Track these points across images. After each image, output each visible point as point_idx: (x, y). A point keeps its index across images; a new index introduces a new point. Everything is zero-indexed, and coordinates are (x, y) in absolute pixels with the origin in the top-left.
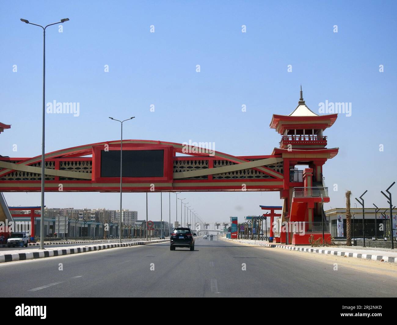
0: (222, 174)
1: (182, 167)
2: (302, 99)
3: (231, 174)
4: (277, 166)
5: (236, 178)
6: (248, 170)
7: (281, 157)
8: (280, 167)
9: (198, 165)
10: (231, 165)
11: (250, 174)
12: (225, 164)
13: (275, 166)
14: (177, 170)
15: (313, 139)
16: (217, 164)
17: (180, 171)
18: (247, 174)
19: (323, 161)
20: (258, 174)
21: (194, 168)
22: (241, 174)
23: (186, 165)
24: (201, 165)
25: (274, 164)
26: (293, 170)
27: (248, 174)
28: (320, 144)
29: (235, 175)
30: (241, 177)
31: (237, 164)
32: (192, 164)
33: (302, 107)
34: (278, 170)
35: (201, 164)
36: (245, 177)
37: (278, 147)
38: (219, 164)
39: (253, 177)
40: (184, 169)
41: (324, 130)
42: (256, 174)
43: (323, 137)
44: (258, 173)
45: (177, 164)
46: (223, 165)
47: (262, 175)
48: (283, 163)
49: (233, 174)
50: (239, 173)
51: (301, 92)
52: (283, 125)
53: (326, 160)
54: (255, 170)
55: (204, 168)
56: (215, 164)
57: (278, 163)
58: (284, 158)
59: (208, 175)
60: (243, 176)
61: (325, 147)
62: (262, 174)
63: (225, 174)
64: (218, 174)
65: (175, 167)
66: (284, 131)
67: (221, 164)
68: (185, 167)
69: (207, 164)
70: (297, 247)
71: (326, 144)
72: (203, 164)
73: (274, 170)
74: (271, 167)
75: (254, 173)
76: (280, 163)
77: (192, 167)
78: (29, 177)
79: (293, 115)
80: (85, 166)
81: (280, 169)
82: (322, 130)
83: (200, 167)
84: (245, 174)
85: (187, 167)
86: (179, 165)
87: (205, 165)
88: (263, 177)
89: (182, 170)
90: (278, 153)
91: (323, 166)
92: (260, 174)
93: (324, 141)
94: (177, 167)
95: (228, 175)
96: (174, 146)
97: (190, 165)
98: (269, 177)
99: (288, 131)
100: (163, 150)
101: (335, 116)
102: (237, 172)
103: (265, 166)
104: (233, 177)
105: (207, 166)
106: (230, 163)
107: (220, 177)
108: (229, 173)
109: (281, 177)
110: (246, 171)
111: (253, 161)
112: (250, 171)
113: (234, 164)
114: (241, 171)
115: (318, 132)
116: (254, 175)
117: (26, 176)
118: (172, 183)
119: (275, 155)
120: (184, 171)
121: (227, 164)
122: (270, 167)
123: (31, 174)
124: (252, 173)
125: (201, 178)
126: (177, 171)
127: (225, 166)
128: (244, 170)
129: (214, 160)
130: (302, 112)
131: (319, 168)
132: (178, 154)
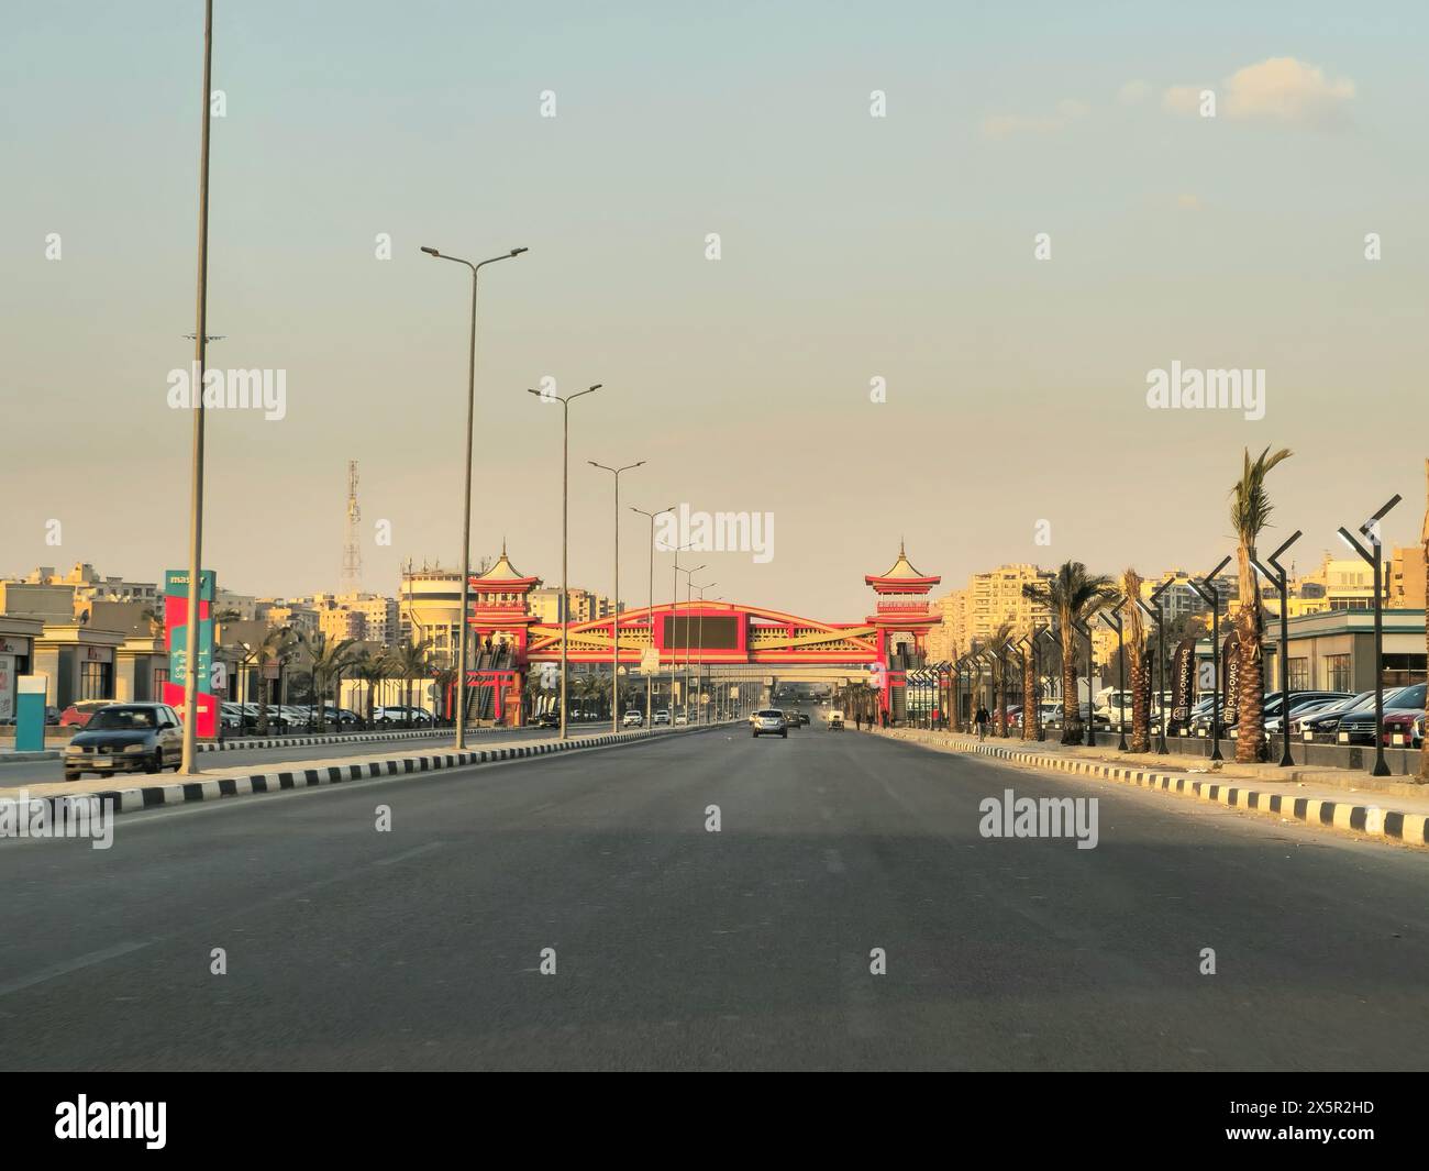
0: (804, 645)
2: (903, 553)
3: (815, 645)
5: (821, 650)
7: (875, 626)
8: (874, 637)
9: (776, 633)
11: (837, 646)
14: (752, 640)
16: (800, 632)
17: (756, 641)
18: (834, 645)
21: (771, 637)
22: (826, 646)
23: (763, 634)
24: (780, 634)
25: (866, 634)
28: (922, 611)
29: (820, 646)
30: (827, 649)
31: (828, 632)
32: (769, 633)
33: (903, 564)
34: (872, 641)
35: (780, 632)
36: (832, 649)
37: (874, 614)
39: (841, 649)
42: (844, 645)
44: (846, 644)
45: (754, 632)
46: (811, 633)
47: (851, 647)
48: (877, 633)
49: (817, 646)
50: (824, 645)
51: (903, 544)
53: (928, 629)
54: (845, 641)
55: (785, 637)
56: (798, 633)
58: (878, 627)
59: (788, 646)
63: (807, 646)
64: (800, 646)
69: (787, 633)
72: (783, 633)
74: (864, 636)
75: (842, 644)
78: (578, 647)
79: (892, 576)
80: (645, 633)
81: (874, 640)
83: (779, 637)
84: (831, 645)
85: (765, 636)
87: (785, 634)
90: (870, 623)
96: (752, 611)
97: (767, 633)
101: (937, 581)
102: (822, 643)
103: (858, 637)
105: (787, 635)
106: (814, 631)
107: (802, 649)
109: (875, 649)
110: (833, 643)
111: (843, 629)
113: (820, 633)
116: (842, 646)
117: (574, 646)
123: (580, 643)
124: (840, 644)
125: (780, 649)
128: (831, 642)
129: (795, 628)
130: (902, 572)
131: (920, 638)
132: (753, 621)
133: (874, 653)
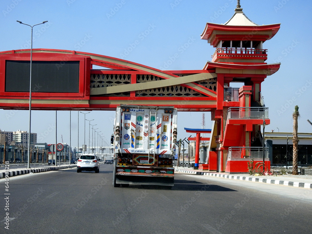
0: (146, 90)
1: (101, 82)
2: (239, 6)
3: (157, 91)
4: (210, 83)
5: (163, 95)
6: (177, 87)
7: (214, 72)
8: (213, 84)
9: (118, 80)
10: (156, 80)
11: (179, 92)
12: (150, 79)
13: (207, 83)
14: (94, 85)
15: (252, 53)
16: (141, 79)
17: (98, 86)
18: (175, 91)
19: (262, 78)
20: (187, 92)
21: (114, 82)
22: (168, 91)
23: (105, 80)
24: (122, 80)
25: (206, 80)
26: (228, 87)
27: (177, 91)
28: (260, 58)
29: (161, 92)
30: (168, 95)
31: (164, 79)
32: (112, 79)
33: (240, 15)
34: (211, 87)
35: (122, 78)
36: (173, 95)
38: (143, 79)
39: (182, 95)
40: (103, 84)
41: (263, 42)
42: (185, 91)
43: (263, 51)
44: (187, 90)
45: (94, 78)
46: (147, 79)
47: (192, 93)
48: (216, 80)
49: (159, 91)
50: (166, 90)
52: (217, 35)
53: (265, 76)
54: (184, 87)
55: (126, 83)
56: (139, 79)
57: (210, 79)
58: (217, 74)
59: (130, 92)
60: (170, 94)
61: (265, 62)
62: (193, 91)
63: (149, 91)
64: (141, 91)
65: (93, 81)
66: (219, 42)
67: (145, 79)
68: (104, 82)
69: (129, 79)
70: (231, 176)
71: (266, 59)
72: (124, 79)
73: (206, 87)
74: (203, 83)
75: (183, 90)
76: (213, 80)
77: (112, 82)
81: (213, 87)
82: (262, 42)
83: (121, 83)
84: (172, 91)
85: (107, 82)
86: (97, 80)
87: (126, 80)
88: (194, 95)
89: (101, 85)
90: (211, 68)
91: (262, 83)
92: (190, 91)
93: (263, 55)
94: (95, 82)
95: (153, 92)
97: (110, 79)
98: (201, 95)
99: (223, 42)
100: (79, 61)
102: (163, 89)
103: (196, 83)
104: (159, 95)
105: (129, 81)
106: (155, 78)
107: (144, 95)
108: (155, 89)
109: (213, 95)
110: (174, 88)
111: (183, 76)
112: (179, 88)
113: (160, 80)
114: (168, 88)
115: (257, 44)
116: (183, 92)
118: (89, 101)
119: (207, 69)
120: (103, 86)
121: (152, 79)
122: (201, 83)
124: (181, 89)
125: (122, 94)
126: (94, 87)
127: (150, 81)
128: (172, 87)
129: (137, 75)
130: (239, 21)
131: (257, 85)
132: (95, 67)
133: (213, 99)
